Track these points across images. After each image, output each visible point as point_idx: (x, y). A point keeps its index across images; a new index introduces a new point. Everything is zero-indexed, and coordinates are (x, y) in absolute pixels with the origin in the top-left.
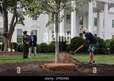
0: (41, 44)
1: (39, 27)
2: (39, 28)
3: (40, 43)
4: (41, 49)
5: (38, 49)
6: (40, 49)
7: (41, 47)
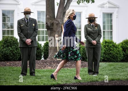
0: (122, 43)
1: (116, 7)
2: (117, 9)
3: (121, 41)
4: (124, 54)
5: (117, 54)
6: (122, 53)
7: (123, 50)
